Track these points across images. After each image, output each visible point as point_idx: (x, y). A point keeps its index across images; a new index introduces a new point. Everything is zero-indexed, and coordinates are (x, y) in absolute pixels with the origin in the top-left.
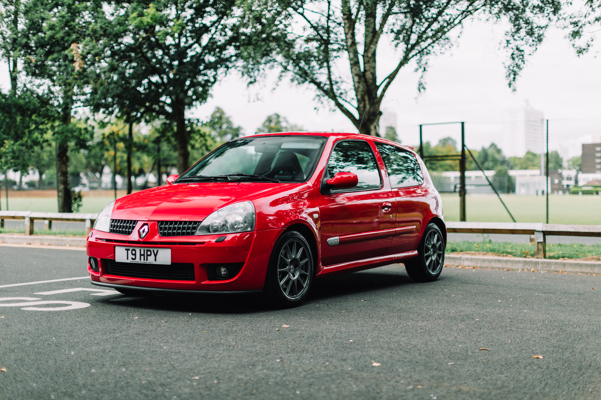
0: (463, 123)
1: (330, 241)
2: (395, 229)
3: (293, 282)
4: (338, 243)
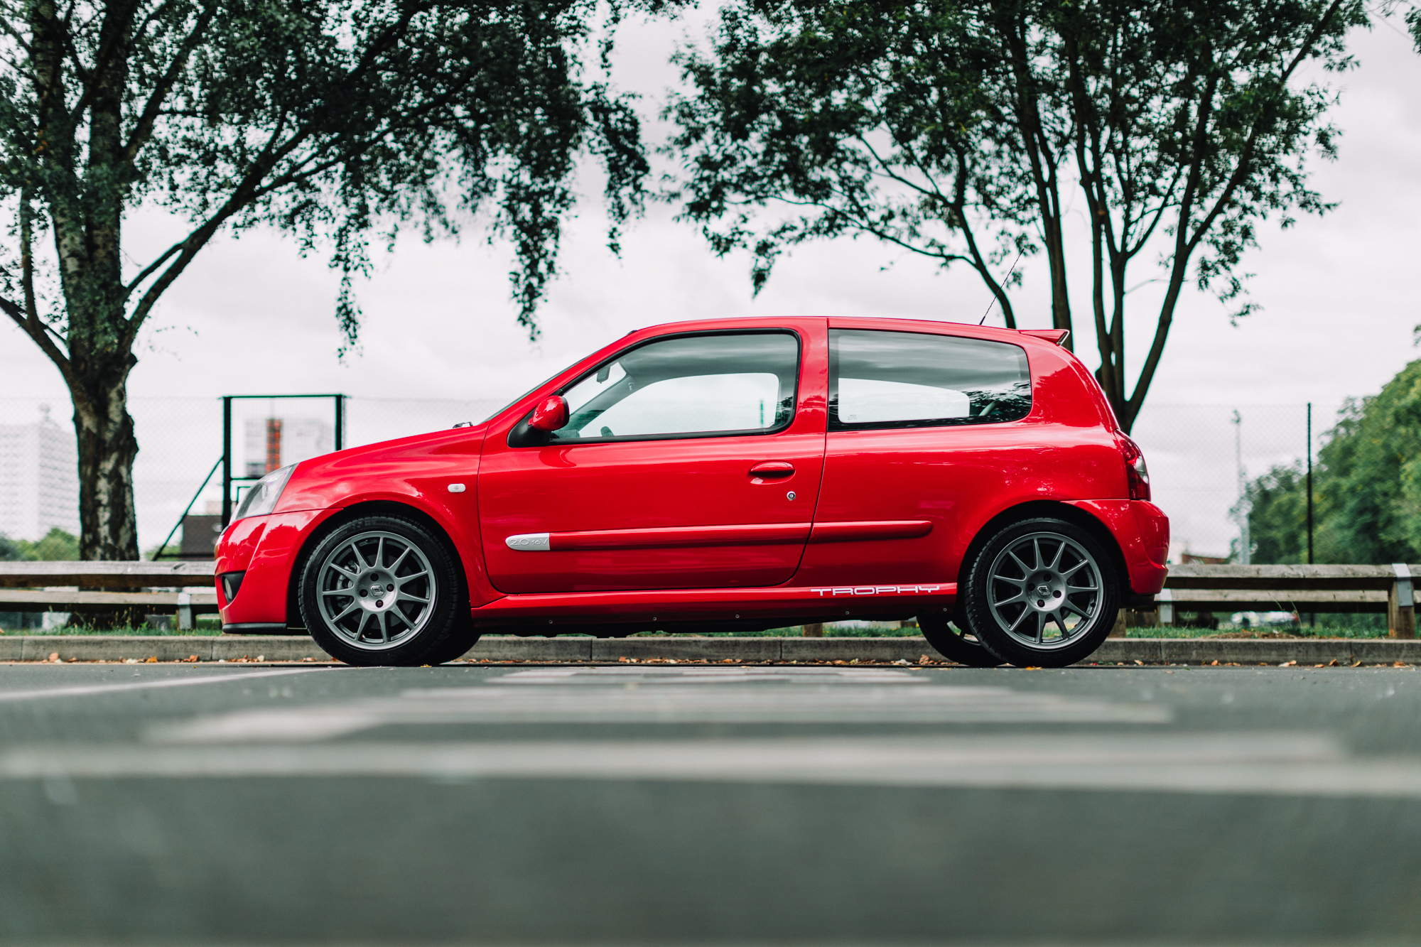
1: (514, 541)
2: (809, 525)
3: (373, 617)
4: (546, 546)
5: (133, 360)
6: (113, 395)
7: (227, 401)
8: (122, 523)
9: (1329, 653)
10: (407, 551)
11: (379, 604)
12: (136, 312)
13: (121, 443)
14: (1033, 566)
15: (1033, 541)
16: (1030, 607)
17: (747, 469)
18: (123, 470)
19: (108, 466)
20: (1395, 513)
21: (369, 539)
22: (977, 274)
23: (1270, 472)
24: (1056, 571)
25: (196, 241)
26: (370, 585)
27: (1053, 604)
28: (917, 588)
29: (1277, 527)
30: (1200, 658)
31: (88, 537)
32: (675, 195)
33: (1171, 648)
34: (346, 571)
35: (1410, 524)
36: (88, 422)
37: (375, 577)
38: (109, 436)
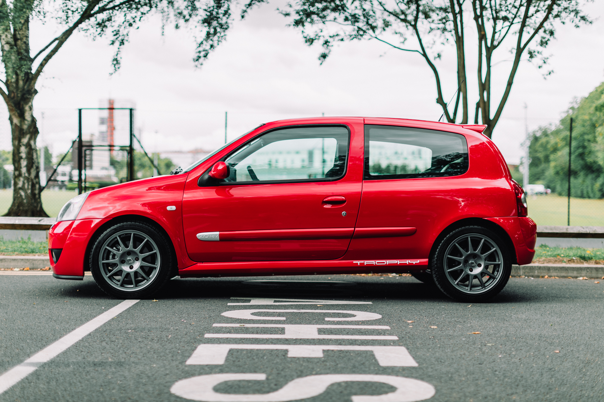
0: (131, 110)
1: (201, 235)
2: (353, 229)
3: (128, 274)
4: (217, 238)
5: (36, 92)
6: (27, 108)
7: (80, 111)
8: (32, 167)
9: (602, 273)
10: (146, 240)
11: (131, 267)
12: (37, 70)
13: (31, 130)
14: (467, 251)
15: (468, 238)
16: (465, 272)
17: (321, 199)
18: (32, 142)
19: (25, 140)
20: (593, 149)
21: (126, 234)
22: (424, 59)
23: (538, 129)
24: (479, 254)
25: (64, 37)
26: (126, 257)
27: (477, 271)
28: (408, 262)
29: (540, 152)
30: (539, 274)
31: (17, 173)
32: (287, 15)
33: (525, 269)
34: (114, 250)
35: (600, 155)
36: (16, 121)
37: (129, 253)
38: (25, 127)
